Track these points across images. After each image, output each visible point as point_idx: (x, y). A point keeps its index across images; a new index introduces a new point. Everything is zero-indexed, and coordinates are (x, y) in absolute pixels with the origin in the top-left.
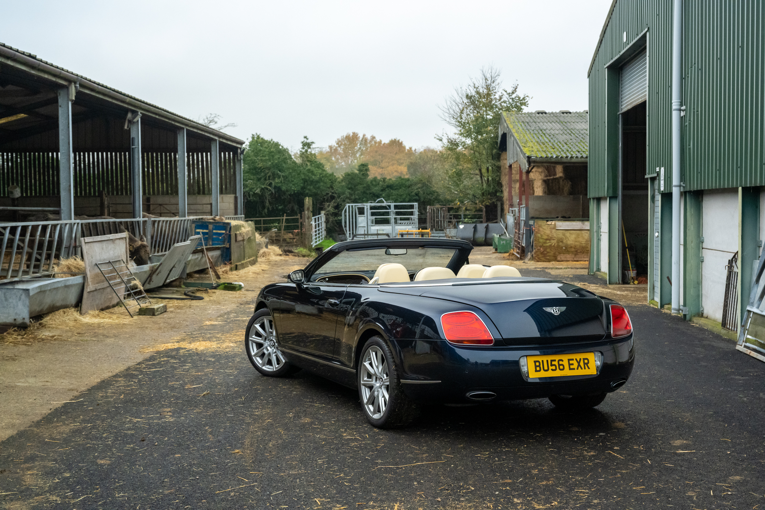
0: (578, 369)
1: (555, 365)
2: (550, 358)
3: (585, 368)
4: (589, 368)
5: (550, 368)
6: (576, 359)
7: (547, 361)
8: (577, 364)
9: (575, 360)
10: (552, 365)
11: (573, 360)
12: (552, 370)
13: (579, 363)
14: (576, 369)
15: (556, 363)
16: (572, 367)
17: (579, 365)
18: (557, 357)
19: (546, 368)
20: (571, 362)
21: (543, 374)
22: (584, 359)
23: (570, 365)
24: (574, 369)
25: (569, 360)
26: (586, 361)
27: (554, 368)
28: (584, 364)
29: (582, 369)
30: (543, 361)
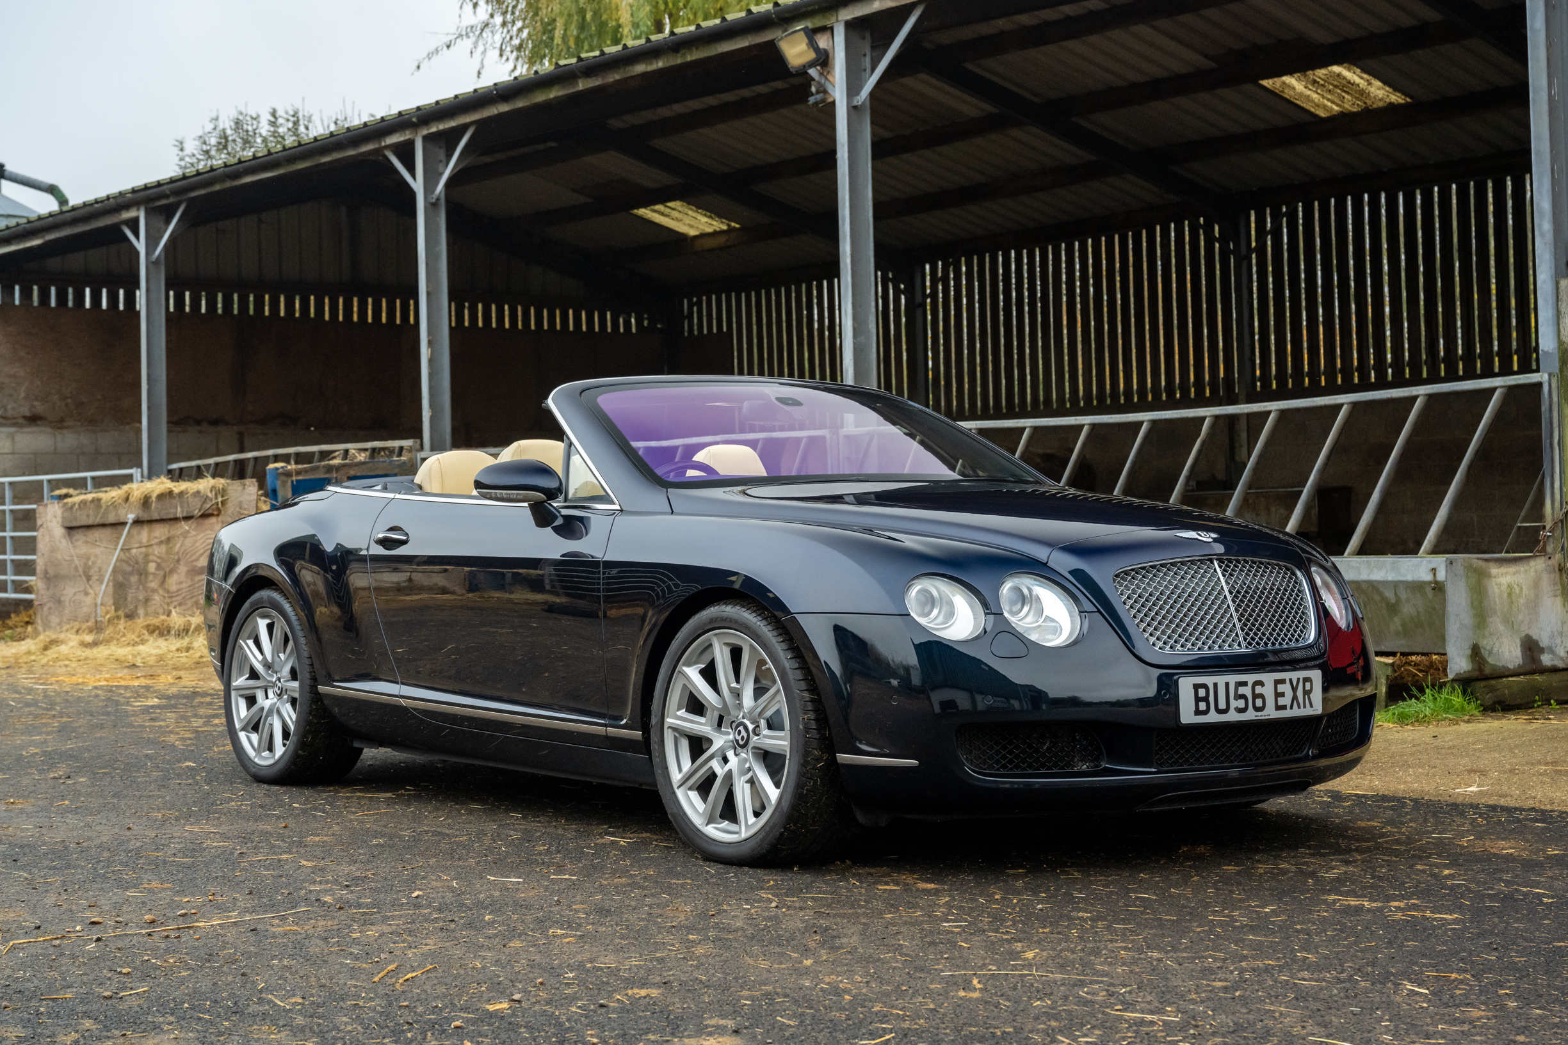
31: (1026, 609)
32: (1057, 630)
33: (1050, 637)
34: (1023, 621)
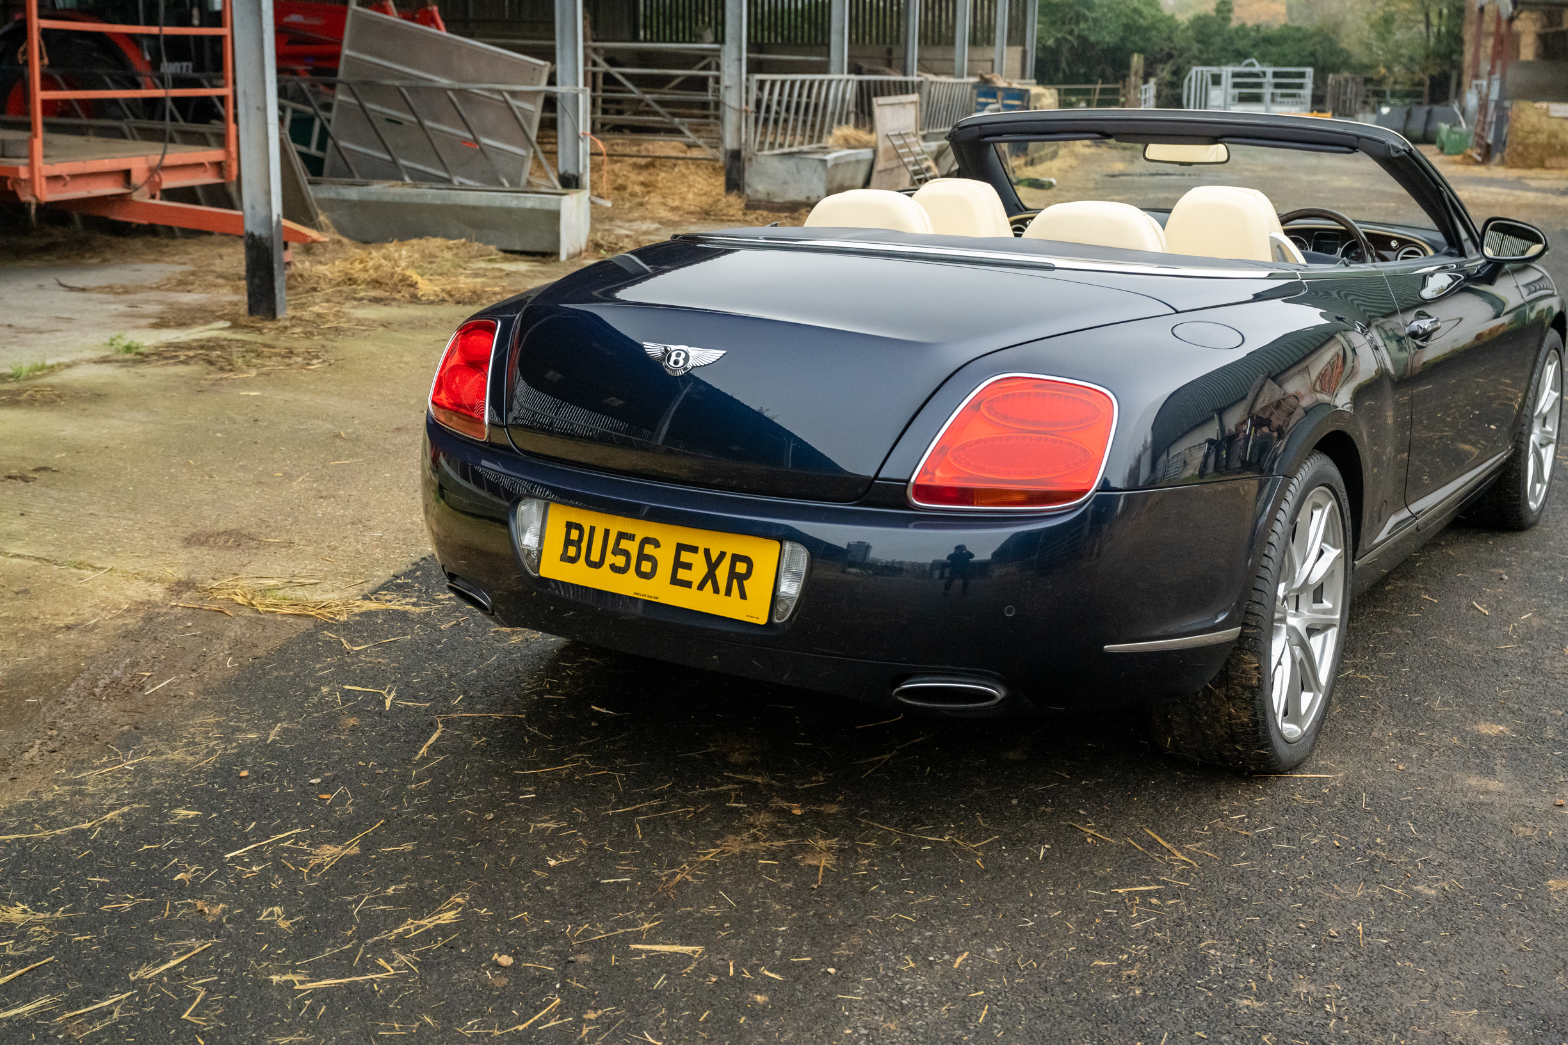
0: (701, 587)
1: (626, 554)
2: (618, 524)
3: (728, 593)
4: (743, 596)
5: (610, 559)
6: (707, 552)
7: (607, 532)
8: (704, 570)
9: (701, 551)
10: (617, 551)
11: (694, 549)
12: (614, 568)
13: (712, 566)
14: (695, 585)
15: (632, 547)
16: (682, 574)
17: (711, 576)
18: (641, 529)
19: (595, 557)
20: (685, 557)
21: (578, 575)
22: (736, 558)
23: (678, 564)
24: (688, 584)
25: (681, 548)
26: (741, 568)
27: (620, 561)
28: (732, 574)
29: (716, 590)
30: (592, 529)
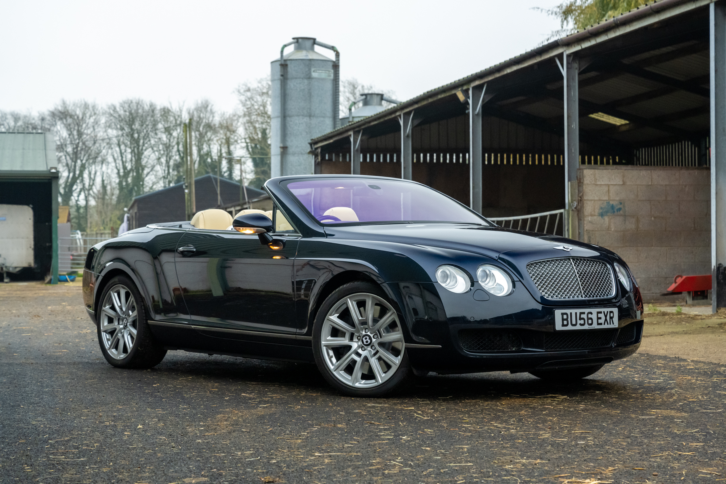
31: (488, 280)
32: (502, 289)
33: (499, 292)
34: (487, 285)
